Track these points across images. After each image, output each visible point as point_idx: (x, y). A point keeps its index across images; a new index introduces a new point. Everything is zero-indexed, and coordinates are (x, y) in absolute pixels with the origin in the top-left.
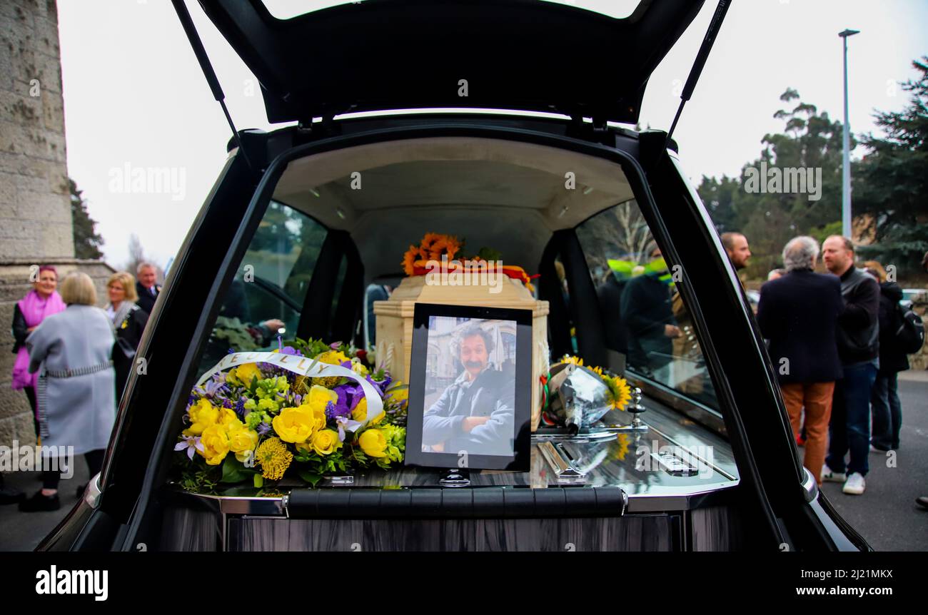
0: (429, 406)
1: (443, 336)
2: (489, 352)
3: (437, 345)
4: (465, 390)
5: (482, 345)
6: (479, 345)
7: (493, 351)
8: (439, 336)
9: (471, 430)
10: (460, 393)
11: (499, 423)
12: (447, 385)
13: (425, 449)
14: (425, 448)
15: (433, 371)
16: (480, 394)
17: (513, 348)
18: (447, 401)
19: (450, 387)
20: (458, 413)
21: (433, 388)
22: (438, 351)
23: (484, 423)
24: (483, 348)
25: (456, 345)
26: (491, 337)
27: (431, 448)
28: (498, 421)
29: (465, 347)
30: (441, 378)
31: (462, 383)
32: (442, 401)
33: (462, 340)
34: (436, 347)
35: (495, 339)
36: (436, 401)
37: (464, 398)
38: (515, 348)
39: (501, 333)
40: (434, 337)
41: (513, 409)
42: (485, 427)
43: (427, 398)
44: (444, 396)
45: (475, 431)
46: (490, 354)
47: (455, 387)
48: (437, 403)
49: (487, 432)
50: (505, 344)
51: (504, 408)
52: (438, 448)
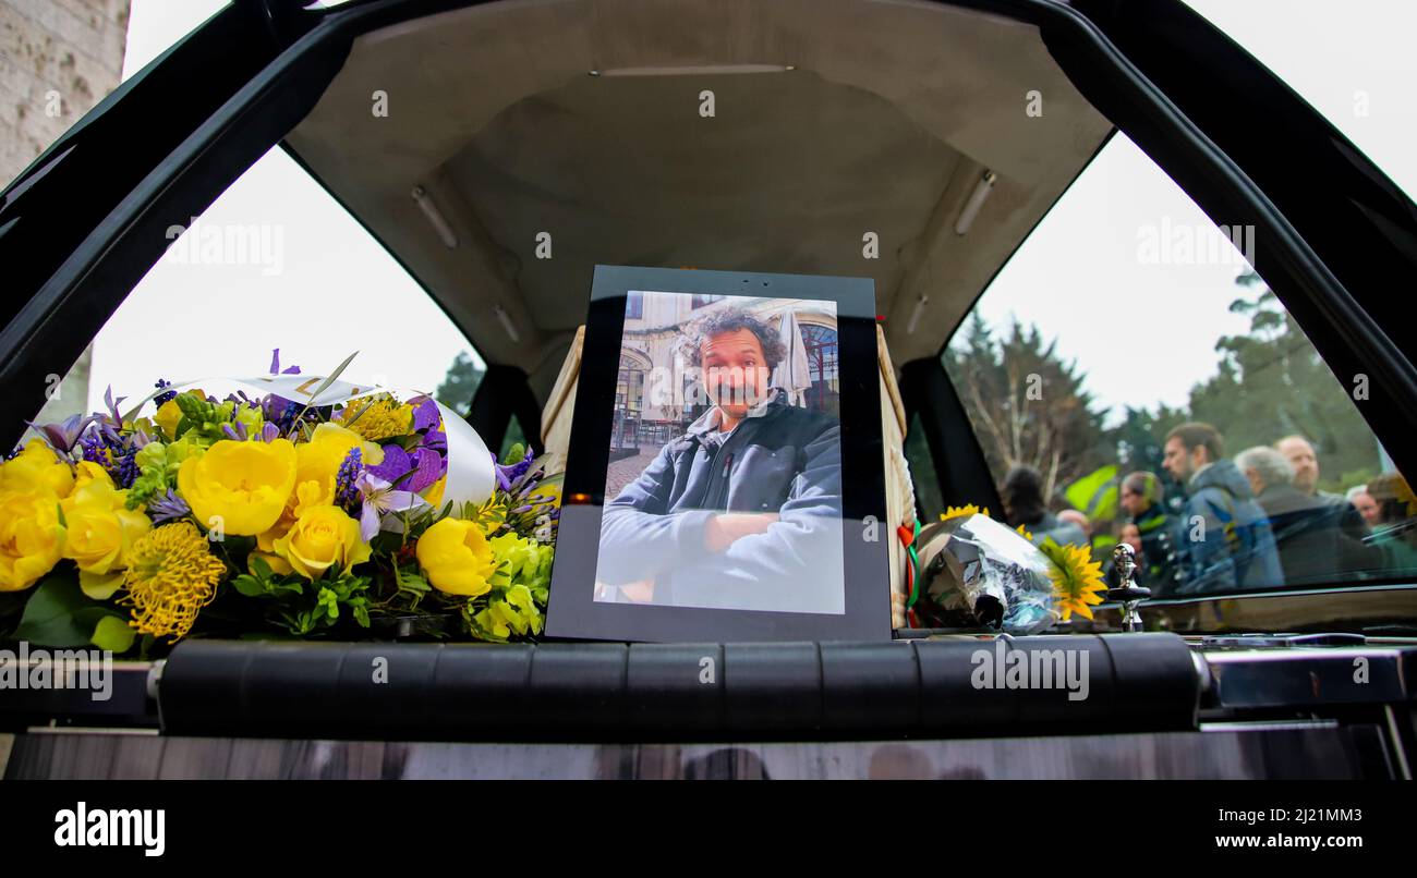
0: (619, 488)
1: (661, 331)
2: (771, 367)
3: (644, 350)
4: (712, 450)
5: (753, 351)
6: (745, 352)
7: (781, 365)
8: (649, 332)
9: (729, 547)
10: (700, 458)
11: (804, 531)
12: (666, 438)
13: (603, 595)
14: (604, 592)
15: (632, 406)
16: (753, 459)
17: (831, 356)
18: (667, 475)
19: (675, 444)
20: (694, 502)
21: (632, 446)
22: (646, 365)
23: (762, 530)
24: (759, 356)
25: (690, 351)
26: (777, 335)
27: (619, 591)
28: (799, 524)
29: (714, 355)
30: (651, 423)
31: (704, 435)
32: (652, 475)
33: (706, 339)
34: (639, 352)
35: (785, 339)
36: (639, 474)
37: (708, 471)
38: (835, 357)
39: (800, 325)
40: (637, 334)
41: (838, 497)
42: (765, 539)
43: (615, 469)
44: (657, 464)
45: (737, 549)
46: (776, 370)
47: (687, 445)
48: (637, 480)
49: (771, 552)
50: (809, 349)
51: (815, 492)
52: (639, 593)
